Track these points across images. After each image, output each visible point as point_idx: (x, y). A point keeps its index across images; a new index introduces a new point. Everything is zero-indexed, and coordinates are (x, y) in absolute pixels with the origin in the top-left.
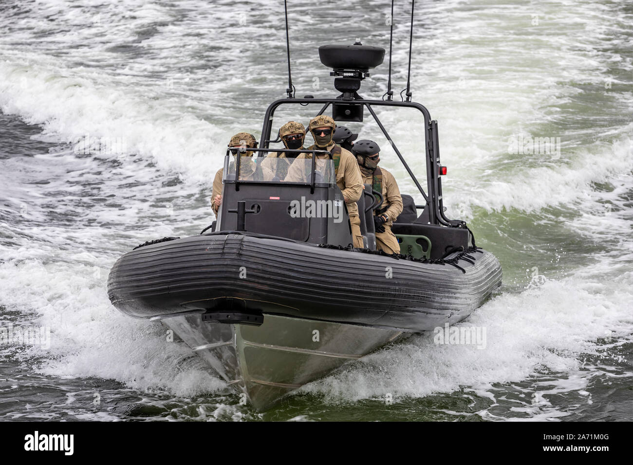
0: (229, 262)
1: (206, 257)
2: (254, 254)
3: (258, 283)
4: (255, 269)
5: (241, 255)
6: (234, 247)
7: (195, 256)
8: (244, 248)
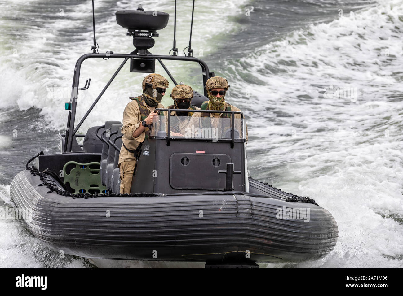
0: (244, 221)
1: (221, 216)
2: (263, 214)
3: (266, 239)
4: (264, 227)
5: (252, 214)
6: (246, 207)
7: (208, 215)
8: (255, 208)
